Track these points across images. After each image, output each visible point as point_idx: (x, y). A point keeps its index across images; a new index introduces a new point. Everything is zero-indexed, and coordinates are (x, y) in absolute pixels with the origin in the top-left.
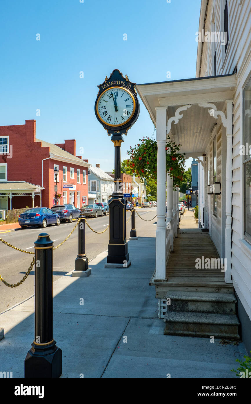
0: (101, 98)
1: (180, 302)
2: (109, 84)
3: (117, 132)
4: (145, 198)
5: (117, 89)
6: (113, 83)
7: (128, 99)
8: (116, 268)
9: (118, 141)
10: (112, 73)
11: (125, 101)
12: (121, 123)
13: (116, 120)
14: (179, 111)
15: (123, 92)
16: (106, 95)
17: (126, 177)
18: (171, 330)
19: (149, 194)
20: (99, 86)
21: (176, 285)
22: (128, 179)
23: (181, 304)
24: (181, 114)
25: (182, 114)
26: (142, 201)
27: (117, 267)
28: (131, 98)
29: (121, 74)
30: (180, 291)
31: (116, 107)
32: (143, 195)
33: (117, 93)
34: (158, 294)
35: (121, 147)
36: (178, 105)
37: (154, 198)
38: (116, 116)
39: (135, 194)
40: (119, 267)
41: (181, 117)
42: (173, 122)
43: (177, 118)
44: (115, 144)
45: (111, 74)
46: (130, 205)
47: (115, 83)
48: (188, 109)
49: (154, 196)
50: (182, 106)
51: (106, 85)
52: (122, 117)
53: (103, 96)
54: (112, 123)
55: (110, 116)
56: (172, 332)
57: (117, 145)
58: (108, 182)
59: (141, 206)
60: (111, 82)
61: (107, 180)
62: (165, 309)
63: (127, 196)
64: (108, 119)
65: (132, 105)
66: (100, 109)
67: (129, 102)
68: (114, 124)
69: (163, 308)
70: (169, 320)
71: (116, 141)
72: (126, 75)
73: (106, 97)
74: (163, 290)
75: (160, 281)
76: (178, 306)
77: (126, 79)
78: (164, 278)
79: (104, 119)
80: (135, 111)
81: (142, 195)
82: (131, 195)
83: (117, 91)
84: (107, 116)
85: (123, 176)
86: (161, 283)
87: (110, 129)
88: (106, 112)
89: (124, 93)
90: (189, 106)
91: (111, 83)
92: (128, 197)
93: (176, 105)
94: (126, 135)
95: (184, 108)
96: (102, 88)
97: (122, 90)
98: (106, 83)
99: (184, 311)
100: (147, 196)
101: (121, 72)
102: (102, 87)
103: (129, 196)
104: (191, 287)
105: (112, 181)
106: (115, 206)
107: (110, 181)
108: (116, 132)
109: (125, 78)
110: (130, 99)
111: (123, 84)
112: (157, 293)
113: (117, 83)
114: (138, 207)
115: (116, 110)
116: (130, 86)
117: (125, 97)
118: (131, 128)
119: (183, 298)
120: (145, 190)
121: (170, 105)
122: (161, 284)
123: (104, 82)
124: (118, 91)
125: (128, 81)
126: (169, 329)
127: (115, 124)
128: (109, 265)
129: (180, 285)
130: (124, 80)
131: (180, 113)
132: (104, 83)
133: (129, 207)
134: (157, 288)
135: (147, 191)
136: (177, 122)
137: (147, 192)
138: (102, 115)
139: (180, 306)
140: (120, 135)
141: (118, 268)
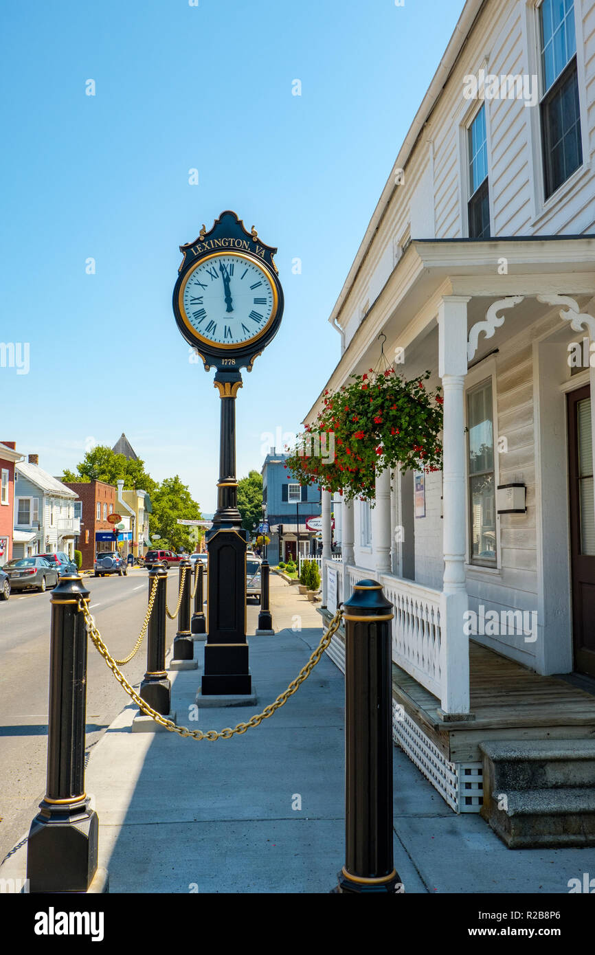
0: (191, 277)
1: (526, 765)
2: (209, 245)
3: (228, 362)
4: (145, 545)
5: (231, 258)
6: (221, 243)
7: (259, 284)
8: (227, 706)
9: (232, 385)
10: (218, 219)
11: (253, 287)
12: (239, 341)
13: (228, 332)
14: (497, 310)
15: (247, 267)
16: (204, 271)
17: (102, 490)
18: (525, 835)
19: (156, 533)
20: (183, 249)
21: (501, 726)
22: (108, 496)
23: (529, 771)
24: (501, 317)
25: (503, 317)
26: (140, 551)
27: (229, 703)
28: (267, 282)
29: (240, 223)
30: (509, 740)
31: (229, 300)
32: (143, 537)
33: (232, 266)
34: (454, 752)
35: (236, 400)
36: (494, 295)
37: (166, 543)
38: (229, 323)
39: (126, 533)
40: (236, 702)
41: (500, 322)
42: (482, 334)
43: (491, 324)
44: (223, 392)
45: (216, 221)
46: (120, 559)
47: (225, 244)
48: (516, 306)
49: (166, 540)
50: (503, 298)
51: (203, 247)
52: (243, 326)
53: (194, 273)
54: (218, 338)
55: (212, 322)
56: (528, 840)
57: (228, 395)
58: (62, 502)
59: (138, 563)
60: (216, 241)
61: (58, 497)
62: (470, 788)
63: (104, 537)
64: (208, 329)
65: (268, 300)
66: (189, 302)
67: (262, 292)
68: (222, 342)
69: (467, 788)
70: (520, 809)
71: (228, 385)
72: (253, 227)
73: (203, 274)
74: (467, 742)
75: (459, 718)
76: (521, 777)
77: (252, 237)
78: (467, 712)
79: (199, 328)
80: (277, 313)
81: (140, 535)
82: (115, 535)
83: (231, 262)
84: (206, 323)
85: (97, 488)
86: (463, 722)
87: (211, 354)
88: (202, 312)
89: (250, 269)
90: (519, 300)
91: (214, 242)
92: (106, 539)
93: (490, 295)
94: (249, 370)
95: (508, 304)
96: (192, 255)
97: (244, 261)
98: (203, 242)
99: (535, 788)
100: (151, 539)
101: (239, 219)
102: (192, 249)
103: (109, 539)
104: (534, 729)
105: (70, 499)
106: (223, 546)
107: (66, 499)
108: (224, 362)
109: (250, 232)
110: (264, 283)
111: (245, 248)
112: (452, 751)
113: (229, 244)
114: (132, 566)
115: (230, 309)
116: (261, 255)
117: (252, 278)
118: (263, 353)
119: (534, 754)
120: (147, 523)
121: (476, 294)
122: (464, 726)
123: (199, 239)
124: (235, 262)
125: (258, 242)
126: (521, 833)
127: (226, 343)
128: (208, 700)
129: (512, 723)
130: (249, 237)
131: (499, 314)
132: (198, 241)
133: (118, 564)
134: (453, 735)
135: (152, 528)
136: (490, 333)
137: (150, 530)
138: (193, 318)
139: (526, 777)
140: (235, 370)
141: (231, 706)
